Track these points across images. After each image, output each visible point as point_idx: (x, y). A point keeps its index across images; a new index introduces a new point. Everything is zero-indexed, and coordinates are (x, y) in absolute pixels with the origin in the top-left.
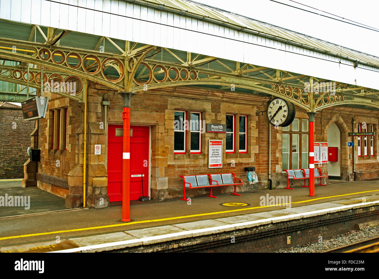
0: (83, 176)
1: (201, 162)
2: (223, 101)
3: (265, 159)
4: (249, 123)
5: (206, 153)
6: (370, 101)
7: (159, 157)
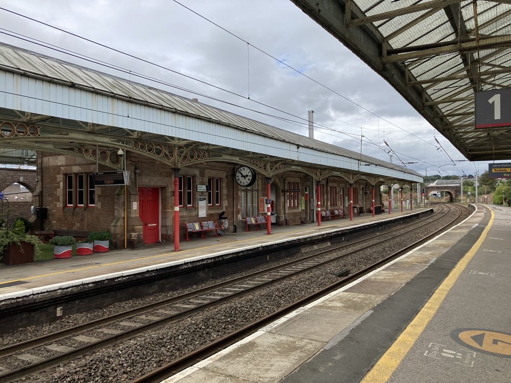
0: (125, 226)
1: (194, 213)
2: (206, 168)
3: (231, 210)
4: (221, 184)
5: (197, 207)
6: (300, 168)
7: (169, 210)
